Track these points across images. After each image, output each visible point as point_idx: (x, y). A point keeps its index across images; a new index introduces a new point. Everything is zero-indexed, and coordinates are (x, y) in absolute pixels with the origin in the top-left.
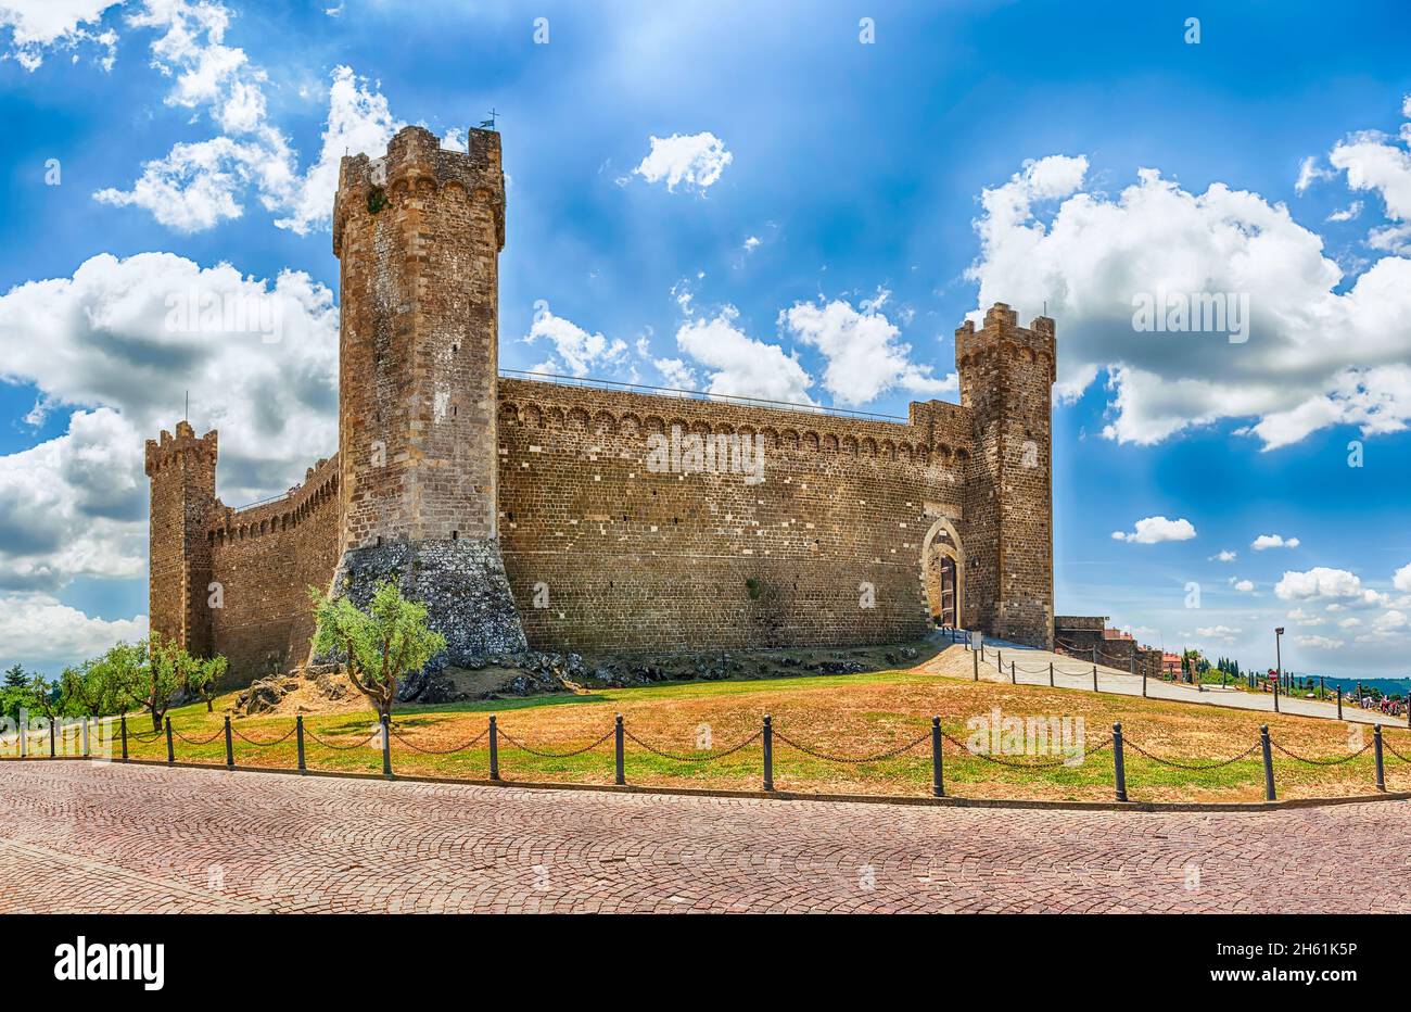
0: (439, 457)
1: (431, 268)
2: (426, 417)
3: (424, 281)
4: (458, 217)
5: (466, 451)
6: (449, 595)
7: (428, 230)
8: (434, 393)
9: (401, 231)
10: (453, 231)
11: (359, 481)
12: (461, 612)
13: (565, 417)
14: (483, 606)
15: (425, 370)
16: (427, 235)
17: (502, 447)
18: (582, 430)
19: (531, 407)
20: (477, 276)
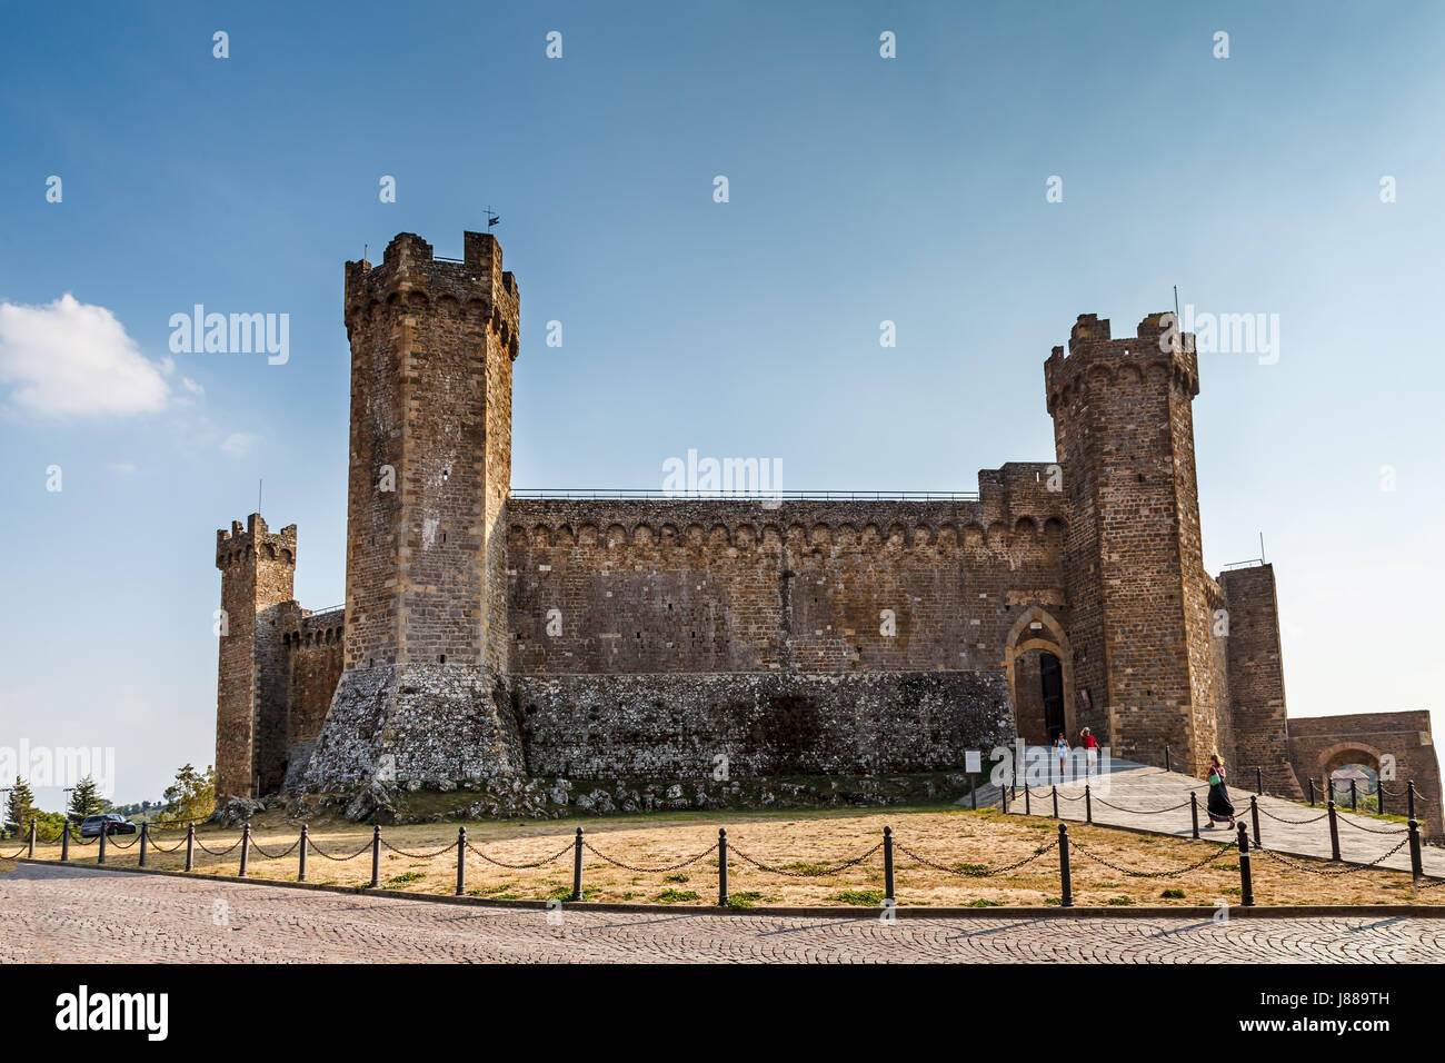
0: (428, 583)
1: (423, 391)
2: (415, 544)
3: (415, 404)
4: (451, 332)
5: (454, 577)
6: (430, 718)
7: (420, 349)
8: (422, 520)
9: (396, 349)
10: (446, 348)
11: (357, 603)
12: (441, 734)
13: (575, 532)
14: (465, 729)
15: (414, 497)
16: (419, 354)
17: (510, 568)
18: (594, 545)
19: (540, 526)
20: (470, 396)
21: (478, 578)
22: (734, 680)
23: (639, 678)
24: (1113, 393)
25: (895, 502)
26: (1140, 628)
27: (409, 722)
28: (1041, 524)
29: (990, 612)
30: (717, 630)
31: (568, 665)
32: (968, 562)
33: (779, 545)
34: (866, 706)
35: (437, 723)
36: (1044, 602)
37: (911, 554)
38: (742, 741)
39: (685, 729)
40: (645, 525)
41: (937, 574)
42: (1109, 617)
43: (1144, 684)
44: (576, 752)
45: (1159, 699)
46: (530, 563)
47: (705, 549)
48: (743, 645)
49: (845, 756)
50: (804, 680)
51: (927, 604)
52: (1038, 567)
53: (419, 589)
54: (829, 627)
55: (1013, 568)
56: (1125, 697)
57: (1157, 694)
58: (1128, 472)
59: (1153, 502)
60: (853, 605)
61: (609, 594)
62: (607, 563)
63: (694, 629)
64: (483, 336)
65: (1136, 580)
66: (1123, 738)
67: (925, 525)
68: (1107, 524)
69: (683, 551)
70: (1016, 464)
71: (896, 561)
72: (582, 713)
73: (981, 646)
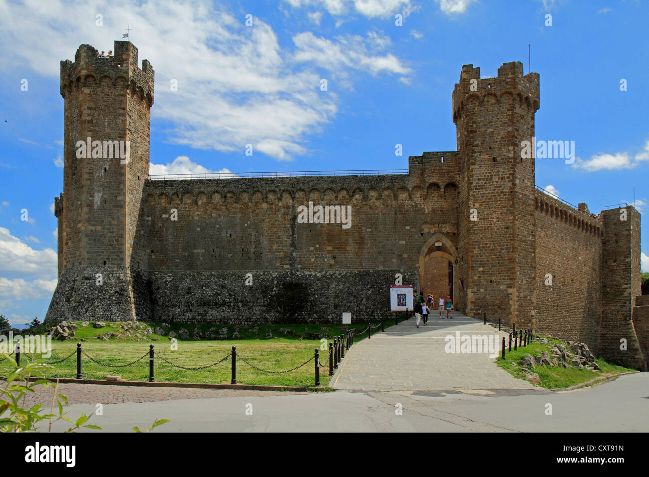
0: (97, 225)
1: (93, 127)
2: (90, 205)
3: (90, 133)
4: (108, 95)
5: (110, 222)
6: (97, 292)
7: (92, 105)
8: (94, 194)
9: (81, 106)
10: (106, 104)
11: (67, 235)
12: (101, 300)
13: (180, 197)
14: (114, 298)
15: (89, 182)
16: (92, 107)
17: (148, 216)
18: (190, 203)
19: (162, 194)
20: (118, 128)
21: (122, 222)
22: (264, 274)
23: (213, 273)
24: (481, 110)
25: (357, 176)
26: (488, 245)
27: (86, 294)
28: (443, 187)
29: (411, 237)
30: (255, 247)
31: (177, 266)
32: (400, 209)
33: (291, 201)
34: (335, 288)
35: (100, 294)
36: (444, 230)
37: (366, 205)
38: (264, 306)
39: (235, 299)
40: (217, 192)
41: (381, 216)
42: (471, 239)
43: (488, 276)
44: (178, 310)
45: (497, 285)
46: (158, 213)
47: (250, 204)
48: (270, 255)
49: (320, 315)
50: (302, 274)
51: (375, 232)
52: (441, 211)
53: (93, 228)
54: (317, 246)
55: (426, 212)
56: (477, 284)
57: (496, 282)
58: (487, 156)
59: (500, 173)
60: (331, 233)
61: (198, 229)
62: (197, 213)
63: (243, 247)
64: (124, 96)
65: (488, 219)
66: (475, 306)
67: (375, 188)
68: (474, 186)
69: (238, 205)
70: (429, 153)
71: (358, 209)
72: (182, 290)
73: (405, 256)
